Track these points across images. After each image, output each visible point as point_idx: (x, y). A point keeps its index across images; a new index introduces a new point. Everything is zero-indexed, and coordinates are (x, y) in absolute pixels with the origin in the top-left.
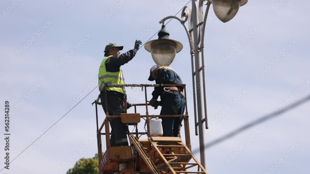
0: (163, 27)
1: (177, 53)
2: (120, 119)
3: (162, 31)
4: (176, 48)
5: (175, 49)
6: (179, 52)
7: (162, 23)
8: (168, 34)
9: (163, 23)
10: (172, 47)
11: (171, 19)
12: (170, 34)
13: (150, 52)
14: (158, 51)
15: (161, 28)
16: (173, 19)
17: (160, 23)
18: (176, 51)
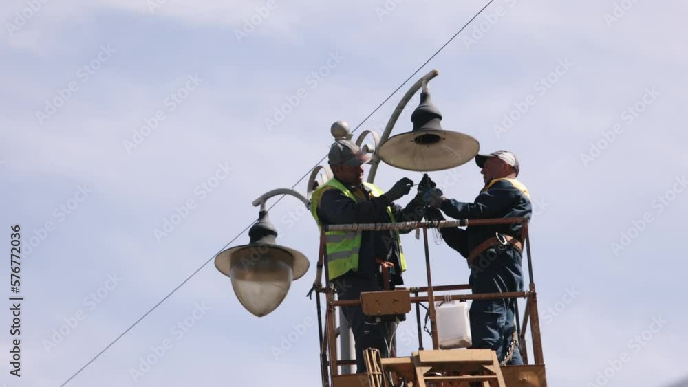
0: (263, 214)
1: (294, 280)
2: (359, 306)
3: (260, 224)
4: (293, 269)
5: (291, 271)
6: (300, 277)
7: (259, 206)
8: (274, 233)
9: (263, 207)
10: (282, 264)
11: (282, 195)
12: (278, 233)
13: (229, 276)
14: (249, 275)
15: (258, 217)
16: (287, 196)
17: (256, 204)
18: (291, 276)
